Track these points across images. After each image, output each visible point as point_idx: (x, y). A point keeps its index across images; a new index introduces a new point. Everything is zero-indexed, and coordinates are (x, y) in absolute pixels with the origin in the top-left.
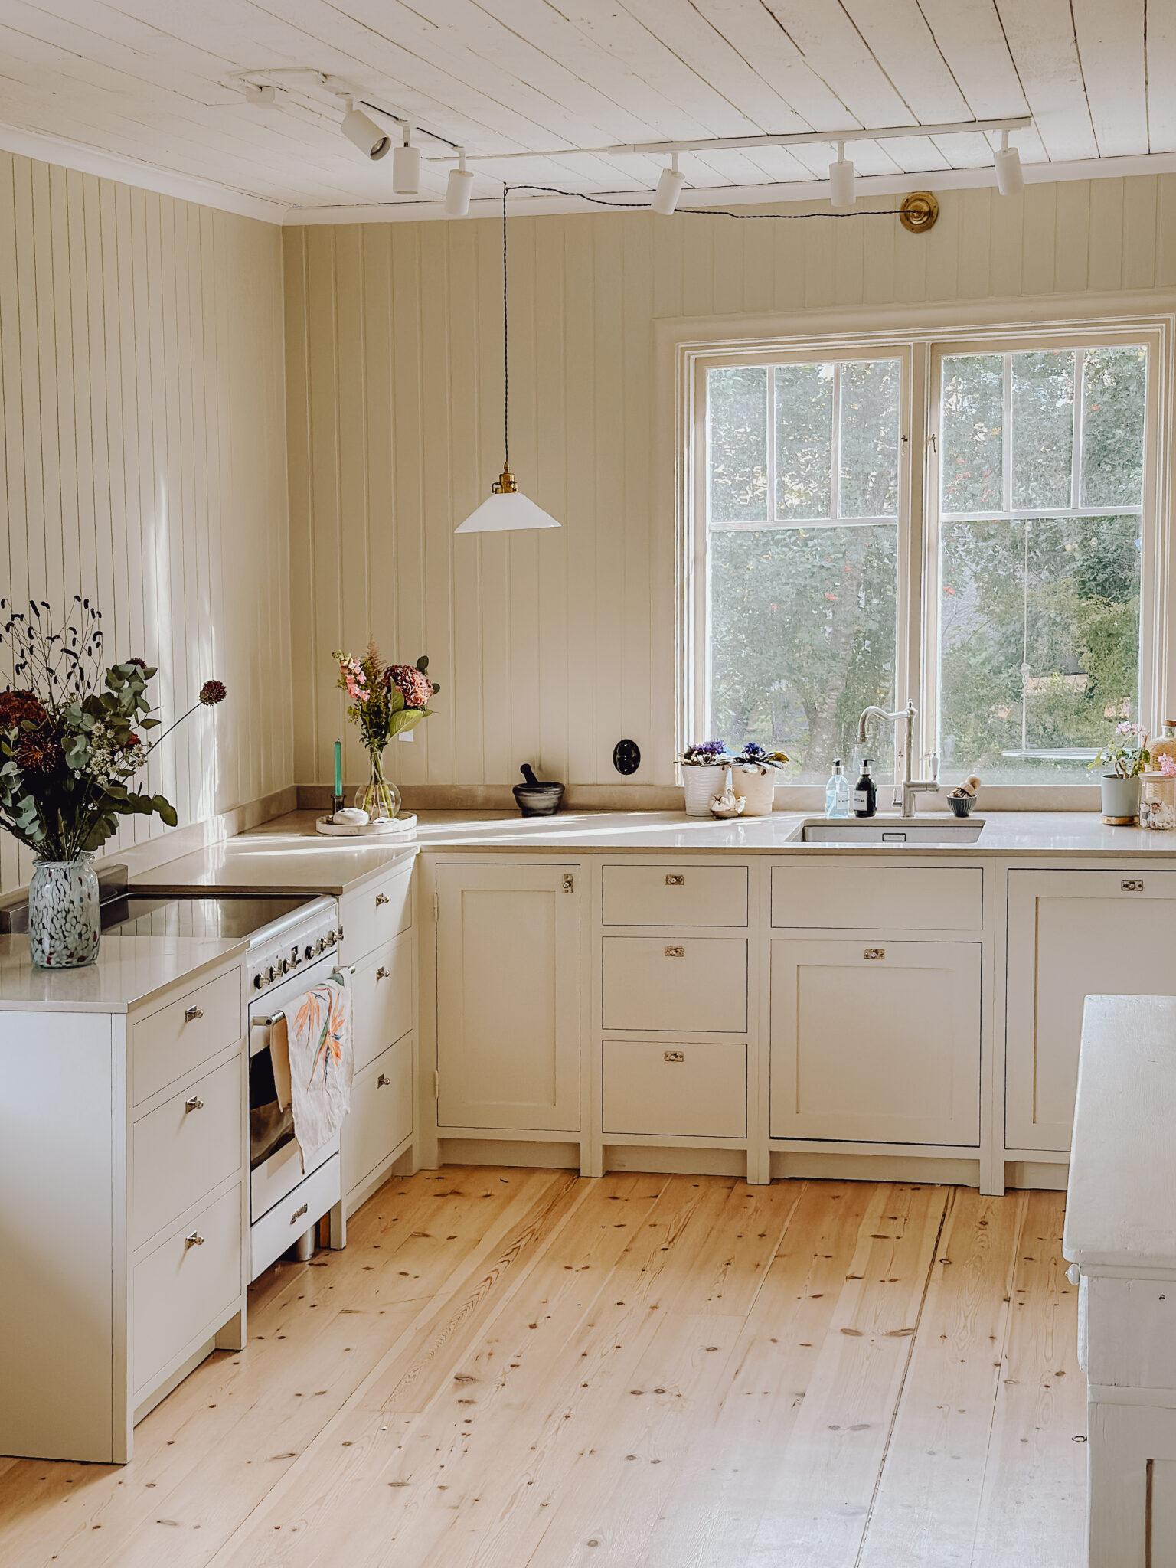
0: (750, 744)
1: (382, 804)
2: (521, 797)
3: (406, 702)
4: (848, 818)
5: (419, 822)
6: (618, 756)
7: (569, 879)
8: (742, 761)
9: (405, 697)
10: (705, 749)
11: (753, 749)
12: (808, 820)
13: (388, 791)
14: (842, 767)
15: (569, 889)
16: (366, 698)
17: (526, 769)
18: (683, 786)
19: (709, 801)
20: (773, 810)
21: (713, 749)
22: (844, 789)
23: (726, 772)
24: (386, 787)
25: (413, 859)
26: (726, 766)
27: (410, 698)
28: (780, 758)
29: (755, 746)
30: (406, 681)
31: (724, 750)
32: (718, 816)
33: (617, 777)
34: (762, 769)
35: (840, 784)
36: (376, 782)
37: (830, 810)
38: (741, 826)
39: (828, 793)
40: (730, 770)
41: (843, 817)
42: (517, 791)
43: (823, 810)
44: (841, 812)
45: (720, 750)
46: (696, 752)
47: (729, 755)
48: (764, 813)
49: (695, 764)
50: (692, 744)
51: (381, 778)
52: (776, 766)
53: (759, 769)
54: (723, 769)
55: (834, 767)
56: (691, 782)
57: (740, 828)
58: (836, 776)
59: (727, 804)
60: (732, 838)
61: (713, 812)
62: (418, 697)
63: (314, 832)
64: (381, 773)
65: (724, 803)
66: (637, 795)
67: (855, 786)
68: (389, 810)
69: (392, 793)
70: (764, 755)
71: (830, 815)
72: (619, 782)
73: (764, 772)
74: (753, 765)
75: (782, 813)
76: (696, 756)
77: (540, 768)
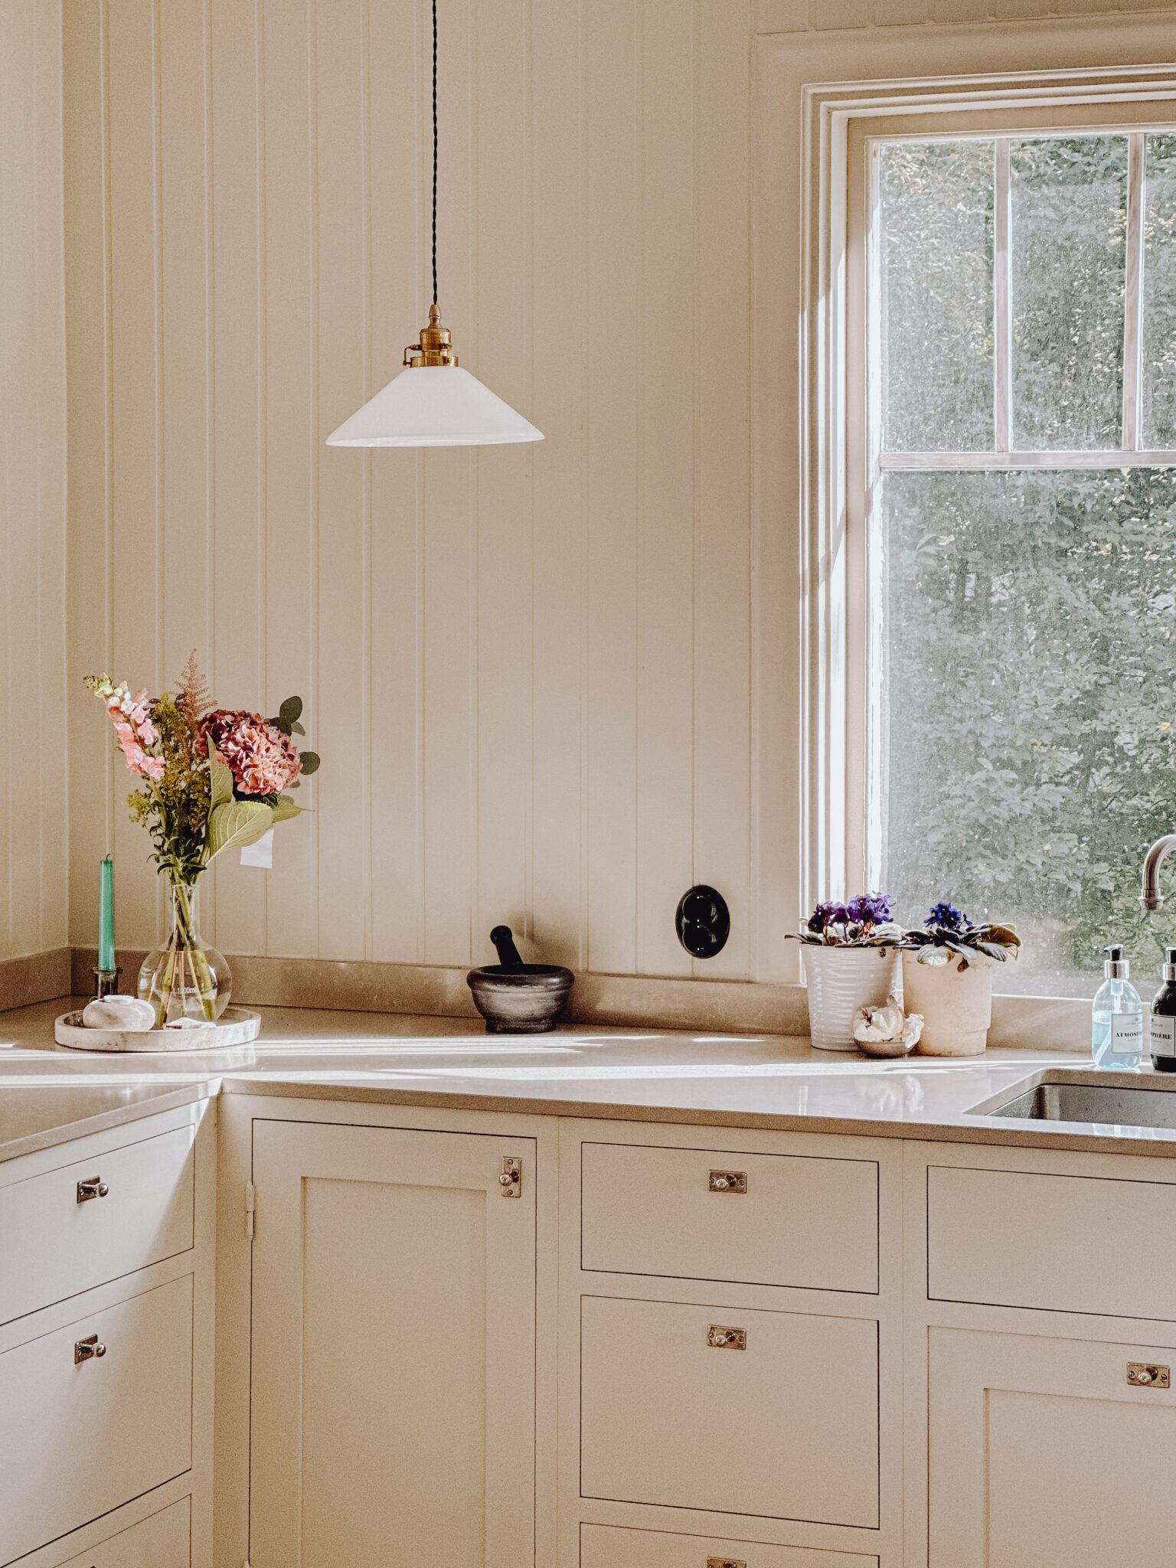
0: (940, 906)
1: (190, 990)
2: (479, 992)
3: (236, 784)
4: (1138, 1071)
5: (266, 1030)
6: (685, 920)
7: (515, 1166)
8: (919, 939)
9: (234, 774)
10: (850, 910)
11: (944, 915)
12: (1050, 1071)
13: (204, 966)
14: (1124, 963)
15: (513, 1187)
16: (157, 774)
17: (501, 936)
18: (806, 986)
19: (853, 1019)
20: (990, 1045)
21: (866, 912)
22: (1131, 1010)
23: (892, 962)
24: (200, 955)
25: (205, 1104)
26: (889, 949)
27: (241, 778)
28: (1002, 937)
29: (952, 909)
30: (236, 744)
31: (889, 916)
32: (864, 1052)
33: (682, 960)
34: (957, 959)
35: (1123, 998)
36: (181, 945)
37: (1101, 1052)
38: (912, 1075)
39: (1097, 1016)
40: (900, 956)
41: (1128, 1069)
42: (475, 979)
43: (1086, 1052)
44: (1122, 1057)
45: (881, 914)
46: (832, 917)
47: (895, 929)
48: (965, 1051)
49: (831, 942)
50: (822, 901)
51: (189, 938)
52: (989, 954)
53: (950, 958)
54: (883, 954)
55: (1108, 963)
56: (819, 980)
57: (910, 1079)
58: (1113, 980)
59: (882, 1030)
60: (893, 1099)
61: (857, 1043)
62: (259, 775)
63: (50, 1041)
64: (192, 928)
65: (878, 1026)
66: (721, 1000)
67: (1152, 1004)
68: (208, 1004)
69: (212, 970)
70: (969, 930)
71: (1101, 1064)
72: (688, 973)
73: (964, 965)
74: (942, 949)
75: (1010, 1053)
76: (831, 925)
77: (532, 936)
